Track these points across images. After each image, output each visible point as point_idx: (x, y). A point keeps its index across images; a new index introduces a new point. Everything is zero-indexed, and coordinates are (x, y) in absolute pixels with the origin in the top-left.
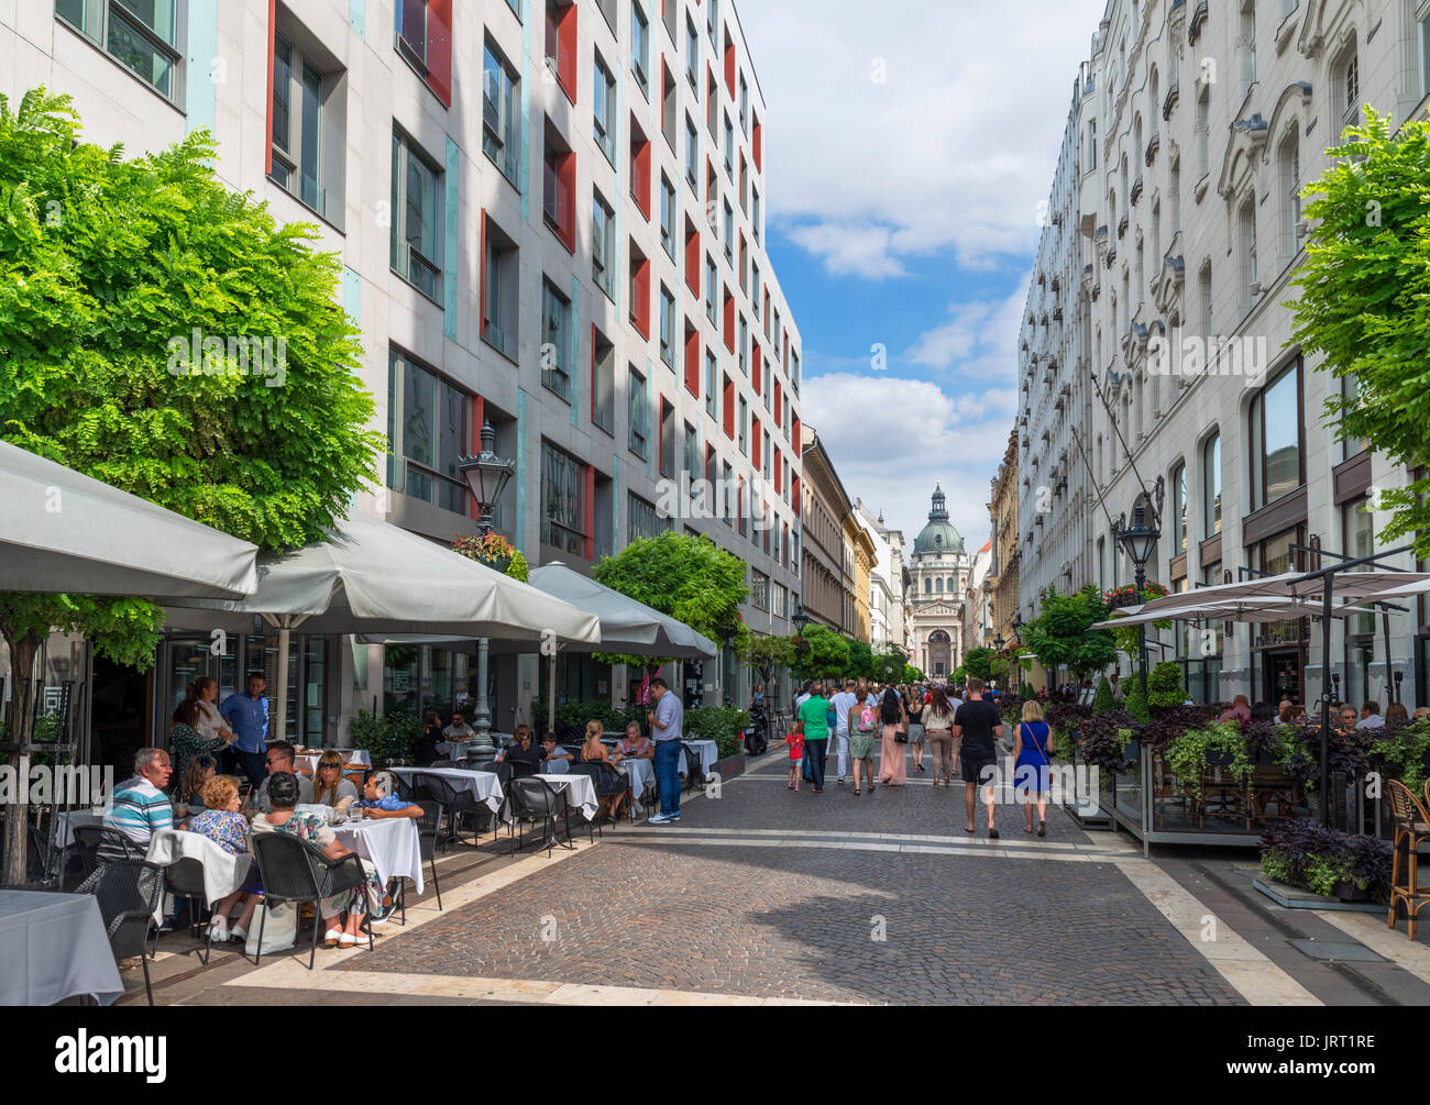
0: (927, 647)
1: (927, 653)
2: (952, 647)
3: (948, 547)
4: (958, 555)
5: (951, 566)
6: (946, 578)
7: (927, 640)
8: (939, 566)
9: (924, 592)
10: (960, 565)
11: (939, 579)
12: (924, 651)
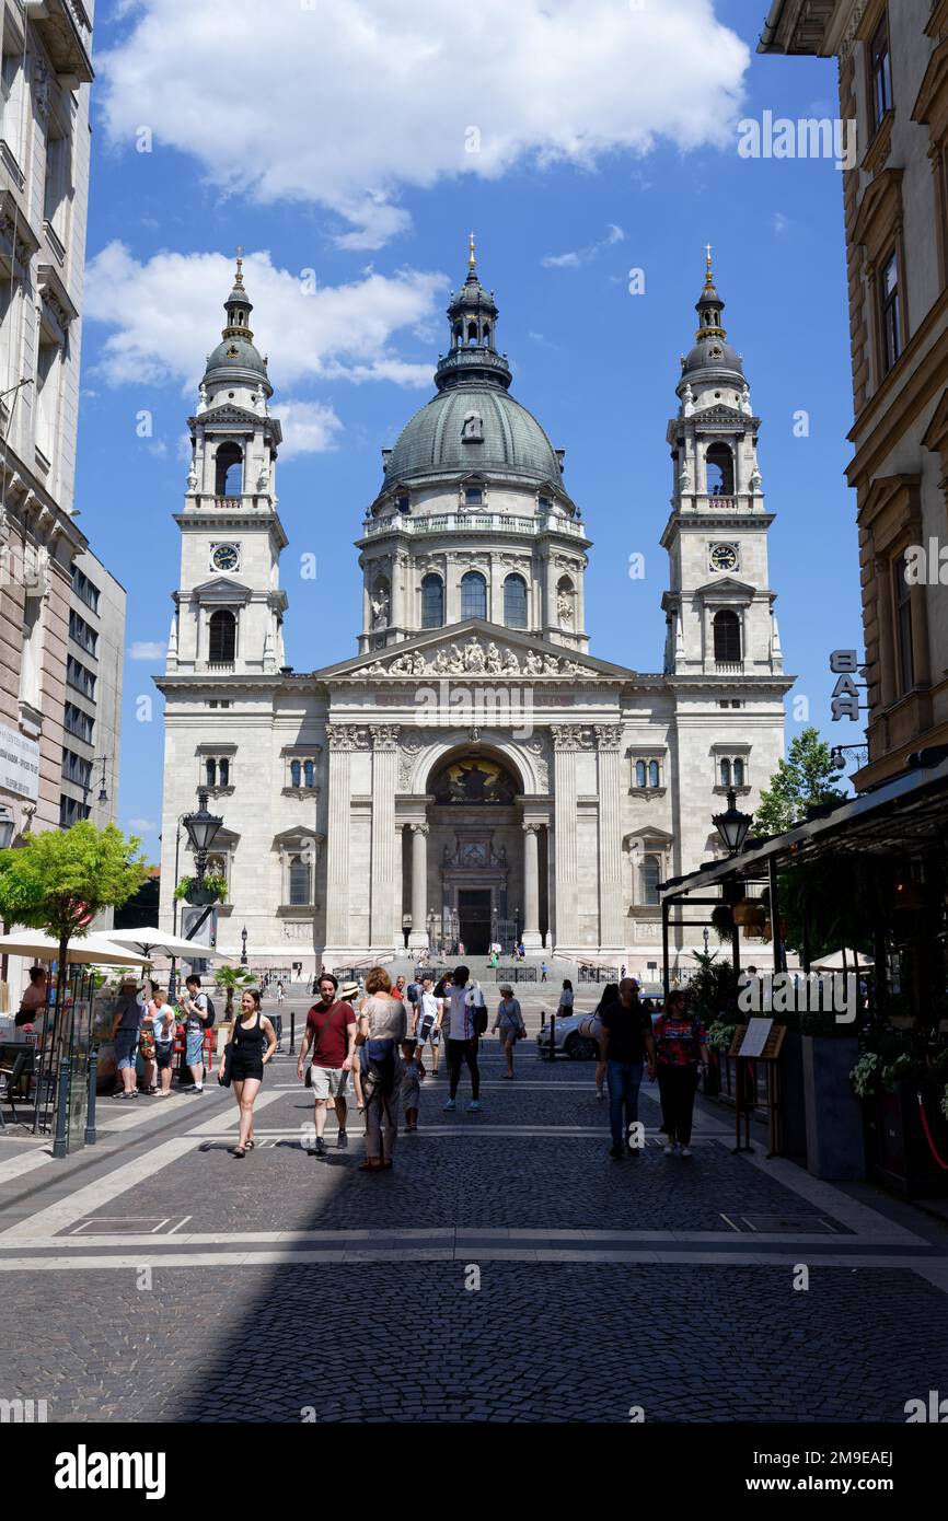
0: (418, 819)
1: (420, 844)
2: (532, 819)
3: (508, 463)
4: (548, 494)
5: (517, 527)
6: (498, 573)
7: (420, 788)
8: (474, 525)
9: (417, 626)
10: (552, 524)
11: (472, 576)
12: (407, 833)
